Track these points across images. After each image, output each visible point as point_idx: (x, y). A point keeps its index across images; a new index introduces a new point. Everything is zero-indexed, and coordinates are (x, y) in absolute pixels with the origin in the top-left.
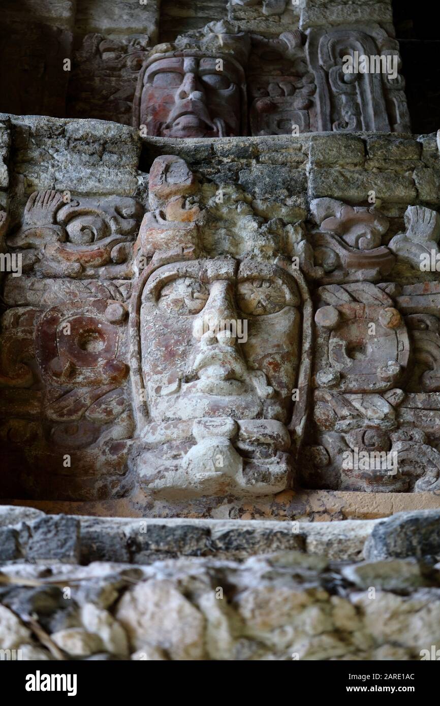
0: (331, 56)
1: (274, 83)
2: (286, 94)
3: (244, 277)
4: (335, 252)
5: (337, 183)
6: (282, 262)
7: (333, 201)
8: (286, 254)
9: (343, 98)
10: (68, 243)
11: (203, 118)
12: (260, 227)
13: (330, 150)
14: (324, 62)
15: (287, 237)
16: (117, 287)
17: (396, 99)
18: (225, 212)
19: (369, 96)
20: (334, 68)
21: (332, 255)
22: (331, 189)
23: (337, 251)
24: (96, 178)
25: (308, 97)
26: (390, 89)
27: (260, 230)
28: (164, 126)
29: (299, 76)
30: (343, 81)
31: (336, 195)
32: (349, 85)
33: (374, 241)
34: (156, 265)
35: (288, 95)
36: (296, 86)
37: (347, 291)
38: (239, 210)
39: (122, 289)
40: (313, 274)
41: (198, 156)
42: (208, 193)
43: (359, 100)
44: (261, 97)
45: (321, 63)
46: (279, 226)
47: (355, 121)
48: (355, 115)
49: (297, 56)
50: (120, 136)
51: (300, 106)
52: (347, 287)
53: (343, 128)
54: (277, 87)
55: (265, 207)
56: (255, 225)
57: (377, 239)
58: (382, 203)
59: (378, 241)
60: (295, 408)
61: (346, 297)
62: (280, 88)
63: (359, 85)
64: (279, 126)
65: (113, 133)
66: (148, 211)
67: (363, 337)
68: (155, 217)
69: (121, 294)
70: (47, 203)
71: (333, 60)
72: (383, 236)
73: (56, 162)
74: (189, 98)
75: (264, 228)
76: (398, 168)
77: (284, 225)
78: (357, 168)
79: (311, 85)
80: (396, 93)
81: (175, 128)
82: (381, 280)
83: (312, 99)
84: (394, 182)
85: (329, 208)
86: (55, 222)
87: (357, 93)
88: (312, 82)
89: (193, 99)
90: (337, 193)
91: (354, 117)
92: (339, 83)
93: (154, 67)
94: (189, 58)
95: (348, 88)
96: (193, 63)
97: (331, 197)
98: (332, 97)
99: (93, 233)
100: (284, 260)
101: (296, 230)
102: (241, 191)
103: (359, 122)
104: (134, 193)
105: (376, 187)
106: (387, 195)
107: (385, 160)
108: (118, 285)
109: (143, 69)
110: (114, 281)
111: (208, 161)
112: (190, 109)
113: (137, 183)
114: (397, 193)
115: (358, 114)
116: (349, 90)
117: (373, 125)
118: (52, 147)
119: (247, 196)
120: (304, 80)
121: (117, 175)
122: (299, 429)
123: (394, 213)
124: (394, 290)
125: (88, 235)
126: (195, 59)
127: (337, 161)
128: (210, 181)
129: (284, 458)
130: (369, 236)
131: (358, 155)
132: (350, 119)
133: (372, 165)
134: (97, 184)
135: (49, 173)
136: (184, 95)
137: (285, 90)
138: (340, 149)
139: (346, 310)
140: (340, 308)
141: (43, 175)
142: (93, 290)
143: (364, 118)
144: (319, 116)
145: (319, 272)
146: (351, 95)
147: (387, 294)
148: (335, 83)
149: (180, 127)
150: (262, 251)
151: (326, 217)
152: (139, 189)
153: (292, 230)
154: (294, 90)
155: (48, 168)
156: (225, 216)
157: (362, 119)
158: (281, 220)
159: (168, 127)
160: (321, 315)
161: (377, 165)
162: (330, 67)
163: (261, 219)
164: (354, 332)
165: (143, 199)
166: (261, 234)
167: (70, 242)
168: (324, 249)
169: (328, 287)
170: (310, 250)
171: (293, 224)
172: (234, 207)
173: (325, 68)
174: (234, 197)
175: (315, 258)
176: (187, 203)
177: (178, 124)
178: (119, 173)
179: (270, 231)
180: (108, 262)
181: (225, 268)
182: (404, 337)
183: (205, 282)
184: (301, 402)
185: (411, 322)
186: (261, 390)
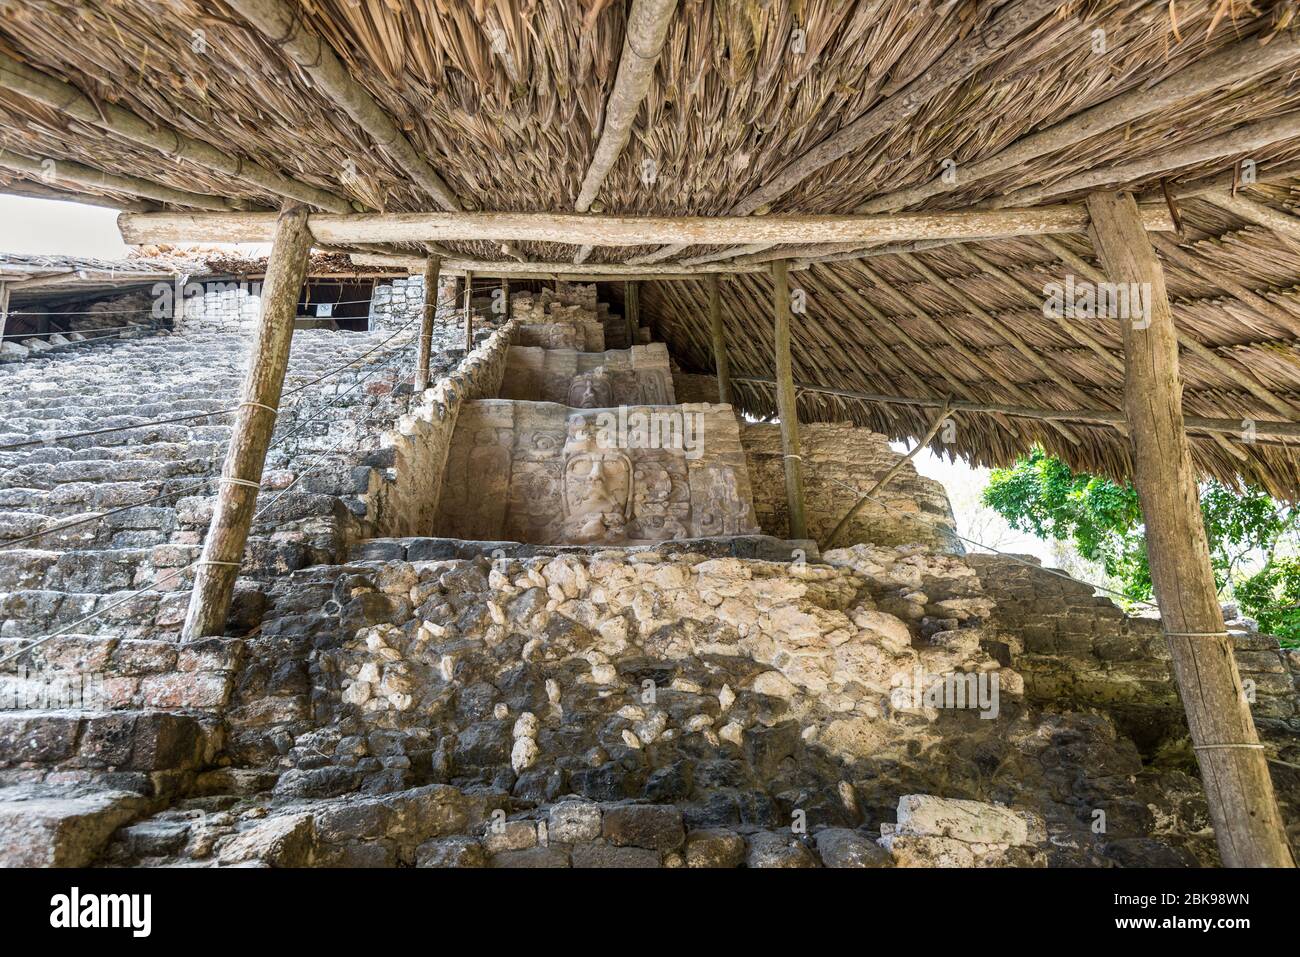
0: (645, 380)
3: (606, 460)
6: (621, 454)
9: (650, 396)
16: (557, 465)
24: (548, 424)
25: (636, 396)
34: (572, 456)
37: (647, 465)
40: (633, 459)
49: (631, 380)
51: (633, 399)
52: (647, 463)
60: (627, 509)
61: (646, 467)
66: (569, 436)
67: (653, 482)
69: (558, 467)
73: (532, 418)
82: (660, 461)
88: (637, 390)
89: (591, 396)
93: (575, 384)
94: (589, 381)
104: (563, 430)
110: (556, 463)
113: (564, 425)
118: (530, 413)
122: (628, 517)
124: (665, 464)
134: (548, 426)
135: (530, 422)
141: (528, 423)
145: (636, 459)
147: (663, 466)
152: (565, 428)
155: (529, 420)
164: (650, 481)
165: (567, 432)
169: (639, 464)
178: (557, 422)
180: (554, 456)
181: (599, 457)
182: (669, 482)
183: (591, 461)
184: (629, 506)
185: (671, 477)
186: (613, 503)
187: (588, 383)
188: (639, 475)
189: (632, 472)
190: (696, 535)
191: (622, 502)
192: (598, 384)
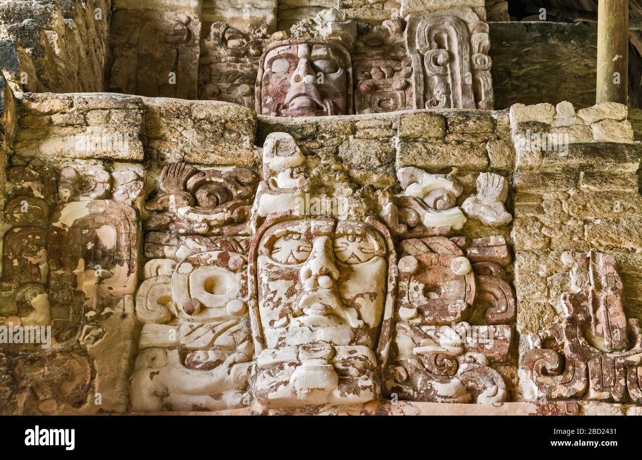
0: (427, 41)
1: (376, 67)
2: (386, 77)
3: (340, 233)
4: (416, 212)
5: (420, 154)
6: (372, 221)
7: (416, 170)
8: (376, 214)
9: (436, 78)
10: (197, 207)
11: (315, 99)
12: (354, 192)
13: (416, 126)
14: (420, 46)
15: (377, 200)
16: (237, 242)
17: (483, 79)
18: (326, 180)
19: (458, 77)
20: (429, 52)
21: (414, 215)
22: (415, 160)
23: (418, 212)
24: (219, 152)
25: (404, 79)
26: (478, 70)
27: (355, 195)
28: (281, 107)
29: (398, 60)
30: (437, 64)
31: (419, 165)
32: (441, 67)
33: (450, 203)
34: (269, 224)
35: (388, 77)
36: (395, 69)
37: (425, 244)
38: (337, 178)
39: (242, 244)
40: (398, 230)
41: (305, 133)
42: (312, 164)
43: (449, 81)
44: (365, 80)
45: (418, 47)
46: (370, 191)
47: (445, 99)
48: (445, 94)
49: (396, 42)
50: (238, 116)
51: (398, 86)
52: (425, 240)
53: (434, 105)
54: (379, 70)
55: (359, 175)
56: (350, 190)
57: (452, 201)
58: (459, 171)
59: (453, 203)
60: (381, 336)
61: (424, 248)
62: (381, 71)
63: (450, 67)
64: (379, 104)
65: (232, 112)
66: (262, 179)
67: (437, 280)
68: (268, 185)
69: (241, 248)
70: (178, 174)
71: (428, 44)
72: (458, 199)
73: (185, 139)
74: (303, 81)
75: (358, 193)
76: (474, 140)
77: (375, 190)
78: (439, 141)
79: (408, 68)
80: (483, 73)
81: (290, 108)
82: (454, 234)
83: (408, 80)
84: (469, 153)
85: (412, 175)
86: (185, 189)
87: (448, 74)
88: (409, 65)
89: (306, 82)
90: (421, 163)
91: (444, 96)
92: (433, 65)
93: (272, 54)
94: (303, 45)
95: (440, 70)
96: (306, 49)
97: (415, 166)
98: (426, 78)
99: (217, 198)
100: (373, 219)
101: (384, 194)
102: (339, 162)
103: (448, 101)
104: (251, 165)
105: (454, 157)
106: (463, 163)
107: (463, 133)
108: (238, 240)
109: (263, 55)
110: (235, 237)
111: (313, 137)
112: (303, 91)
113: (253, 156)
114: (471, 162)
115: (447, 93)
116: (441, 72)
117: (460, 103)
118: (180, 126)
119: (344, 166)
120: (403, 63)
121: (236, 149)
122: (384, 353)
123: (467, 179)
124: (464, 242)
125: (213, 200)
126: (308, 45)
127: (421, 135)
128: (313, 154)
129: (371, 376)
130: (445, 199)
131: (439, 130)
132: (441, 98)
133: (451, 138)
134: (220, 157)
135: (179, 148)
136: (298, 79)
137: (386, 72)
138: (424, 125)
139: (424, 259)
140: (419, 258)
141: (174, 150)
142: (219, 245)
143: (453, 96)
144: (414, 96)
145: (403, 229)
146: (443, 77)
147: (458, 246)
148: (429, 65)
149: (295, 107)
150: (356, 212)
151: (410, 183)
152: (255, 162)
153: (381, 194)
154: (393, 73)
155: (178, 143)
156: (326, 183)
157: (451, 97)
158: (372, 186)
159: (285, 107)
160: (403, 263)
161: (456, 138)
162: (426, 50)
163: (356, 186)
164: (430, 277)
165: (258, 169)
166: (355, 198)
167: (199, 206)
168: (407, 210)
169: (409, 241)
170: (395, 210)
171: (382, 189)
172: (333, 175)
173: (421, 52)
174: (333, 167)
175: (400, 217)
176: (294, 172)
177: (293, 104)
178: (238, 148)
179: (363, 196)
180: (230, 222)
181: (325, 226)
182: (471, 281)
183: (309, 237)
184: (386, 332)
185: (477, 268)
186: (353, 322)
187: (302, 50)
188: (408, 265)
189: (393, 257)
190: (527, 396)
191: (372, 322)
192: (319, 52)
